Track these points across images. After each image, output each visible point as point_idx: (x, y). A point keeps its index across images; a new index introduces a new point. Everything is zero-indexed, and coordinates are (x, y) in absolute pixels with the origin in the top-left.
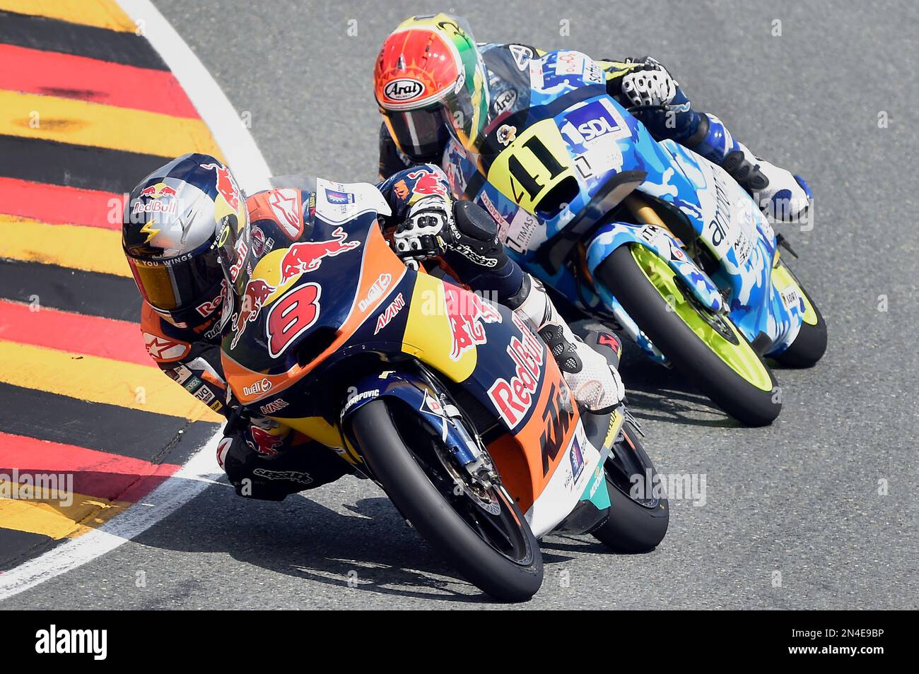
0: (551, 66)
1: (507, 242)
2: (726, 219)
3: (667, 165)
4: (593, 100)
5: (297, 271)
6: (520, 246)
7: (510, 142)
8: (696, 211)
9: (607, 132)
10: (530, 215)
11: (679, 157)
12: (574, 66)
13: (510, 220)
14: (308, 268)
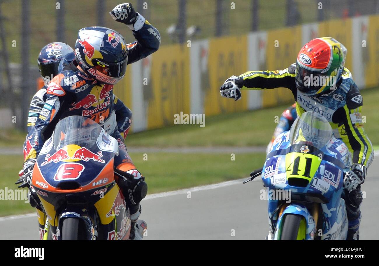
0: (337, 144)
1: (272, 177)
2: (334, 237)
3: (336, 207)
4: (337, 167)
5: (80, 157)
6: (273, 182)
7: (303, 153)
8: (329, 227)
9: (331, 180)
10: (286, 178)
11: (341, 208)
12: (343, 152)
13: (279, 173)
14: (84, 159)
